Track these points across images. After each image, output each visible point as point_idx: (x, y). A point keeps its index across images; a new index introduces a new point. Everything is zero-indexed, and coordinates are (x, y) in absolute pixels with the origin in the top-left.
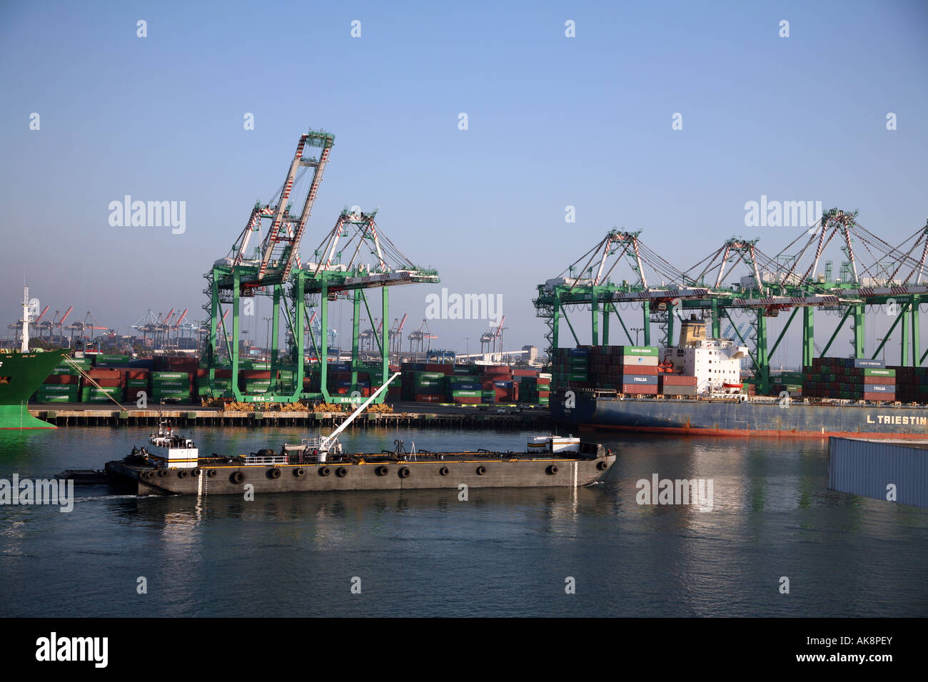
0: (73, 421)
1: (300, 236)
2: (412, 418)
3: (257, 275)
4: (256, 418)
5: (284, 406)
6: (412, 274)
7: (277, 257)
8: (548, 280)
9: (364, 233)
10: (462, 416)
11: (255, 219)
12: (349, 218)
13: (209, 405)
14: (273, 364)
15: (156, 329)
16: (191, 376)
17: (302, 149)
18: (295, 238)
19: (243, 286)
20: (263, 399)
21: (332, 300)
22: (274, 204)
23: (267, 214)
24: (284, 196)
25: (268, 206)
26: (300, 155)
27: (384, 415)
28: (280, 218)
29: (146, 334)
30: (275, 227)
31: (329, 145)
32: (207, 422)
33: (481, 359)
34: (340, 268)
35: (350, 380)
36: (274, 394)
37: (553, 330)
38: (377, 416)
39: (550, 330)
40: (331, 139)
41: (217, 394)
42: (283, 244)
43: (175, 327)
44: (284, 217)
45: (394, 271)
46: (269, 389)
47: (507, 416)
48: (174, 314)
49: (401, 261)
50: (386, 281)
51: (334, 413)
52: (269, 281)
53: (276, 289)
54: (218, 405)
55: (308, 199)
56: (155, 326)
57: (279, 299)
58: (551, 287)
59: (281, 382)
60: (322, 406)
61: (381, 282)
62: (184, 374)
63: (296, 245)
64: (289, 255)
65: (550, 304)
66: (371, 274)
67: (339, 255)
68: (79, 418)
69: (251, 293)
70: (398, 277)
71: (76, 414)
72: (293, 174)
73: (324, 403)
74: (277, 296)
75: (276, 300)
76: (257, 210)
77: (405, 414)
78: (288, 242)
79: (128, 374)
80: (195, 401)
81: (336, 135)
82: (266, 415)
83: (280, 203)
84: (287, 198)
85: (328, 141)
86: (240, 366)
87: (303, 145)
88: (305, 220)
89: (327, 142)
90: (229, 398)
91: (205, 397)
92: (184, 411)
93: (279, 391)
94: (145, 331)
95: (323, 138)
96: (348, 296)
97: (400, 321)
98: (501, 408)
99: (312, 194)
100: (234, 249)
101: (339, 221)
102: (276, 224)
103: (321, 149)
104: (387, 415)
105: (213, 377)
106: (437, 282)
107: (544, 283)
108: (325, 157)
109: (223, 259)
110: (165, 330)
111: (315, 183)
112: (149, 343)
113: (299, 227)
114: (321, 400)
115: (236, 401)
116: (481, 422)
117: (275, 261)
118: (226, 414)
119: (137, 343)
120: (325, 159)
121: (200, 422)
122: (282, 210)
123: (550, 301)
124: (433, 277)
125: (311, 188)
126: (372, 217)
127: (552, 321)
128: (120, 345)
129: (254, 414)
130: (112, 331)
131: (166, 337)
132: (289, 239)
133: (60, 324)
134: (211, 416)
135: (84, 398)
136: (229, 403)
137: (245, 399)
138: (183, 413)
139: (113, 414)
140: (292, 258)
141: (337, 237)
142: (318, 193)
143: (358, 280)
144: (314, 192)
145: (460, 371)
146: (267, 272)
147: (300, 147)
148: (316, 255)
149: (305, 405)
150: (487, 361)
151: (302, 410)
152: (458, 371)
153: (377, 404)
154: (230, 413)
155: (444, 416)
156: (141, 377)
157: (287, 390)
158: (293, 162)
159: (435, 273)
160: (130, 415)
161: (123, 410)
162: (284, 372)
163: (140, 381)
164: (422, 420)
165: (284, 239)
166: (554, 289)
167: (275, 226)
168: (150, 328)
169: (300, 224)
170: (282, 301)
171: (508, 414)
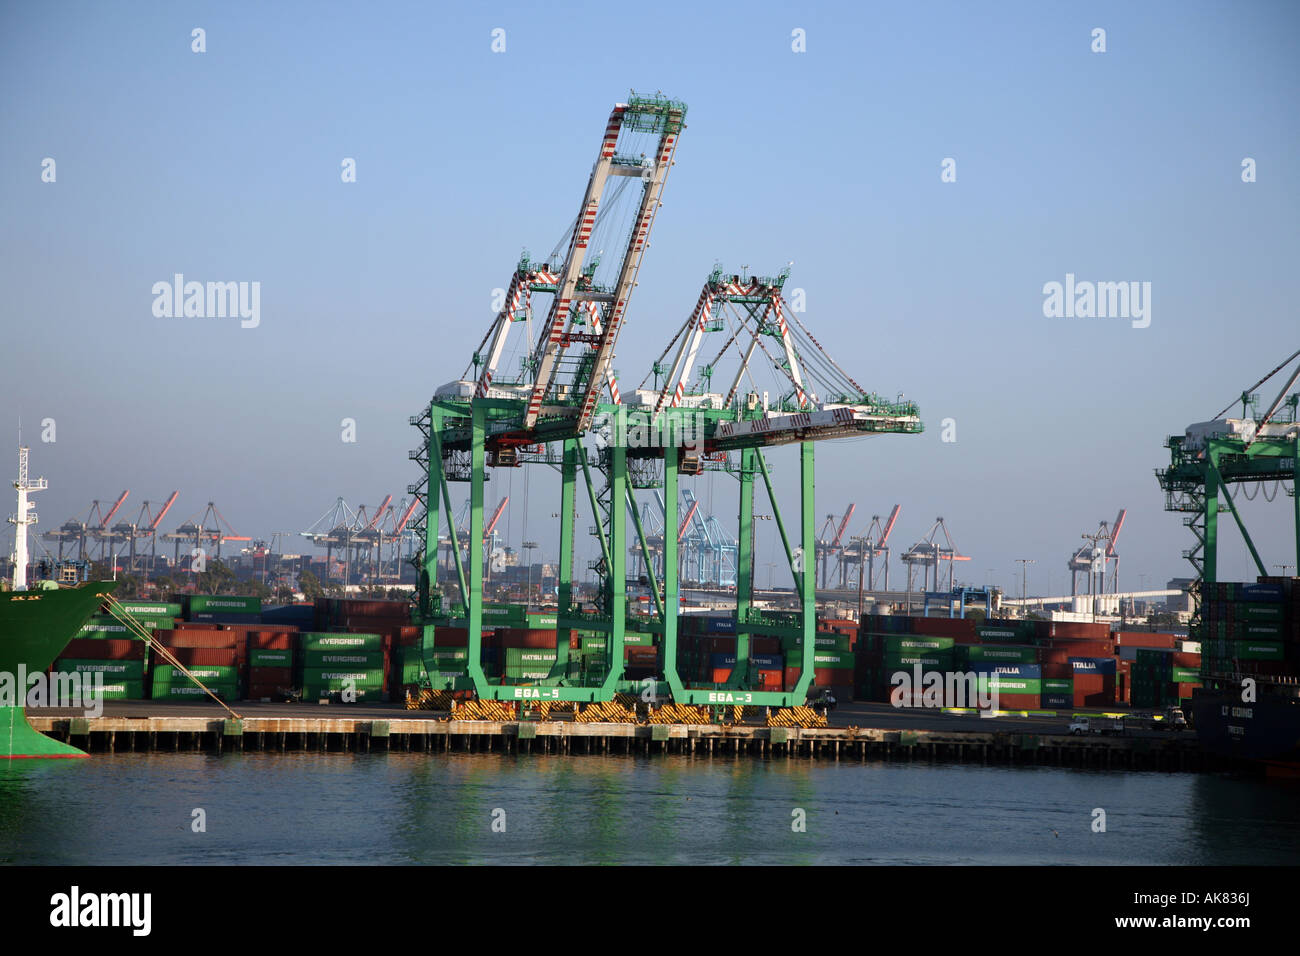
0: (125, 741)
1: (615, 331)
2: (870, 741)
3: (523, 417)
4: (521, 735)
5: (582, 710)
6: (860, 413)
7: (566, 379)
8: (1193, 426)
9: (761, 323)
10: (987, 737)
11: (519, 293)
12: (724, 289)
13: (422, 707)
14: (563, 616)
15: (354, 539)
16: (388, 640)
17: (615, 137)
18: (604, 334)
19: (493, 444)
20: (536, 694)
21: (691, 474)
22: (559, 262)
23: (544, 283)
24: (577, 242)
25: (546, 267)
26: (611, 150)
27: (806, 731)
28: (569, 291)
29: (333, 549)
30: (560, 312)
31: (675, 128)
32: (414, 743)
33: (1069, 608)
34: (709, 402)
35: (733, 652)
36: (565, 682)
37: (1204, 541)
38: (791, 734)
39: (1196, 540)
40: (678, 114)
41: (440, 682)
42: (578, 349)
43: (394, 534)
44: (578, 288)
45: (820, 407)
46: (554, 671)
47: (1094, 740)
48: (391, 508)
49: (838, 386)
50: (804, 430)
51: (692, 727)
52: (550, 430)
53: (568, 448)
54: (438, 707)
55: (630, 249)
56: (351, 534)
57: (576, 470)
58: (1199, 441)
59: (584, 656)
60: (667, 709)
61: (796, 431)
62: (371, 637)
63: (607, 351)
64: (592, 374)
65: (1199, 480)
66: (771, 415)
67: (706, 372)
68: (138, 734)
69: (513, 458)
70: (828, 421)
71: (133, 726)
72: (596, 194)
73: (672, 702)
74: (570, 465)
75: (568, 473)
76: (522, 275)
77: (853, 731)
78: (588, 345)
79: (252, 637)
80: (391, 697)
81: (688, 103)
82: (545, 729)
83: (570, 256)
84: (585, 246)
85: (672, 118)
86: (485, 619)
87: (618, 128)
88: (623, 295)
89: (669, 120)
90: (465, 692)
91: (415, 688)
92: (365, 720)
93: (575, 676)
94: (330, 545)
95: (660, 113)
96: (728, 463)
97: (883, 523)
98: (1080, 721)
99: (639, 238)
100: (476, 362)
101: (704, 297)
102: (562, 305)
103: (657, 137)
104: (814, 732)
105: (432, 644)
106: (916, 430)
107: (1184, 434)
108: (665, 154)
109: (452, 385)
110: (372, 540)
111: (646, 214)
112: (337, 570)
113: (612, 311)
114: (665, 696)
115: (477, 700)
116: (1031, 751)
117: (562, 387)
118: (456, 727)
119: (310, 571)
120: (665, 159)
121: (399, 743)
122: (575, 274)
123: (1196, 473)
124: (906, 419)
125: (637, 225)
126: (777, 287)
127: (1201, 521)
128: (273, 576)
129: (516, 728)
130: (260, 545)
131: (374, 557)
132: (591, 339)
133: (151, 529)
134: (423, 732)
135: (159, 689)
136: (462, 701)
137: (496, 693)
138: (361, 723)
139: (210, 725)
140: (597, 380)
141: (700, 333)
142: (653, 235)
143: (744, 428)
144: (643, 233)
145: (994, 634)
146: (543, 411)
147: (611, 134)
148: (656, 372)
149: (628, 708)
150: (1082, 614)
151: (622, 719)
152: (990, 633)
153: (791, 708)
154: (465, 724)
155: (943, 735)
156: (282, 643)
157: (592, 671)
158: (595, 168)
159: (912, 412)
160: (246, 728)
161: (231, 717)
162: (587, 633)
163: (277, 652)
164: (892, 744)
165: (580, 338)
166: (1206, 447)
167: (558, 308)
168: (341, 537)
169: (614, 304)
170: (580, 475)
171: (1095, 735)
